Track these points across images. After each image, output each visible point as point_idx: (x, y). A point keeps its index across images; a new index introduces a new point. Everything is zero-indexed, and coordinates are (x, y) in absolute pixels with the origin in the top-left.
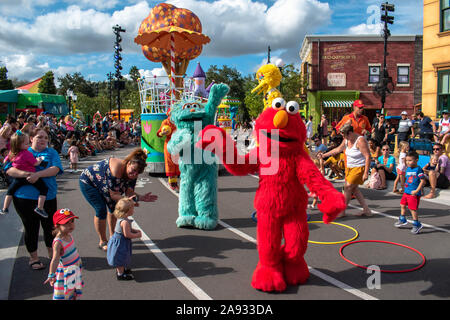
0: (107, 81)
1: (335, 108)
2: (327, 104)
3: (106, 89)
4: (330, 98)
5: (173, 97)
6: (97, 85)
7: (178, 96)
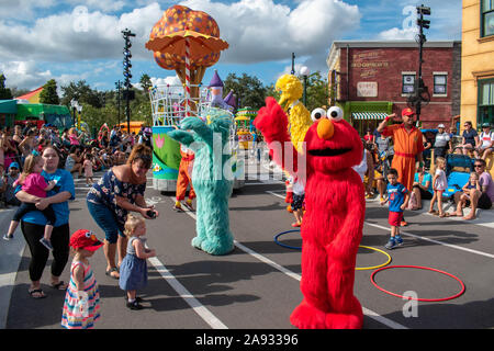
0: (115, 90)
1: (366, 120)
2: (357, 116)
5: (188, 108)
6: (104, 94)
7: (193, 107)
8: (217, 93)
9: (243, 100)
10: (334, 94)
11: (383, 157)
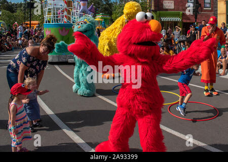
0: (23, 2)
1: (168, 22)
2: (163, 19)
3: (22, 8)
4: (165, 16)
5: (65, 13)
6: (16, 5)
7: (69, 12)
8: (84, 5)
9: (100, 9)
10: (150, 6)
11: (177, 42)
